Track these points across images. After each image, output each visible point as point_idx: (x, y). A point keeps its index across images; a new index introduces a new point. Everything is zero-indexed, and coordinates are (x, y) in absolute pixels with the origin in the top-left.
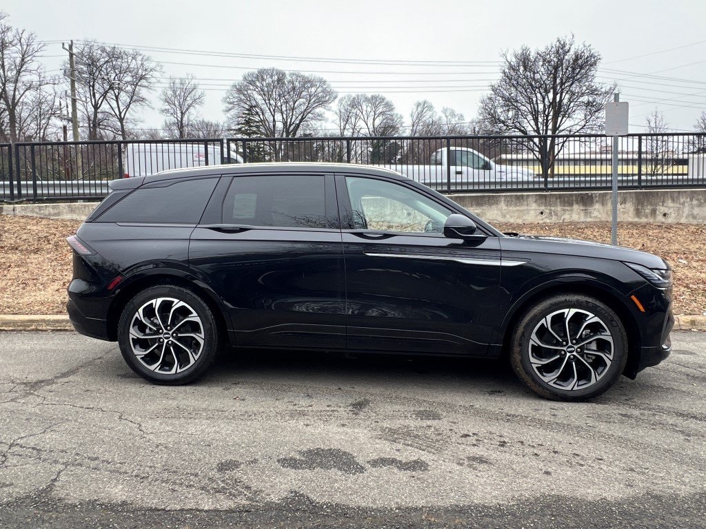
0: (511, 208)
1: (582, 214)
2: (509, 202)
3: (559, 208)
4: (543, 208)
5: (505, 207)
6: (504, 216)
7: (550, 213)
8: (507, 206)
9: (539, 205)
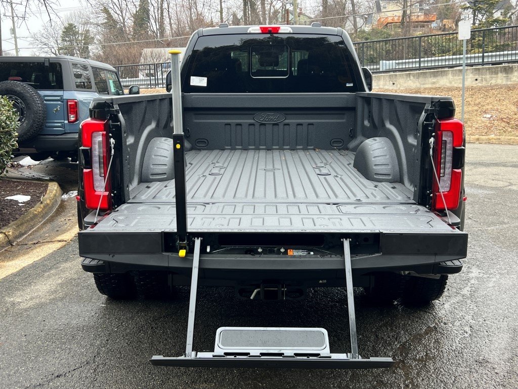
0: (456, 78)
1: (504, 79)
2: (454, 74)
3: (488, 76)
4: (477, 77)
5: (452, 77)
6: (451, 83)
7: (482, 80)
8: (453, 76)
9: (474, 75)
